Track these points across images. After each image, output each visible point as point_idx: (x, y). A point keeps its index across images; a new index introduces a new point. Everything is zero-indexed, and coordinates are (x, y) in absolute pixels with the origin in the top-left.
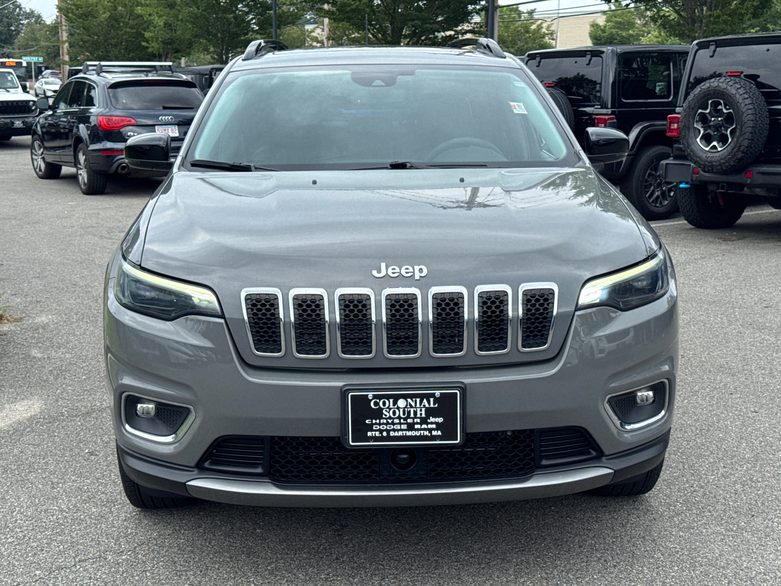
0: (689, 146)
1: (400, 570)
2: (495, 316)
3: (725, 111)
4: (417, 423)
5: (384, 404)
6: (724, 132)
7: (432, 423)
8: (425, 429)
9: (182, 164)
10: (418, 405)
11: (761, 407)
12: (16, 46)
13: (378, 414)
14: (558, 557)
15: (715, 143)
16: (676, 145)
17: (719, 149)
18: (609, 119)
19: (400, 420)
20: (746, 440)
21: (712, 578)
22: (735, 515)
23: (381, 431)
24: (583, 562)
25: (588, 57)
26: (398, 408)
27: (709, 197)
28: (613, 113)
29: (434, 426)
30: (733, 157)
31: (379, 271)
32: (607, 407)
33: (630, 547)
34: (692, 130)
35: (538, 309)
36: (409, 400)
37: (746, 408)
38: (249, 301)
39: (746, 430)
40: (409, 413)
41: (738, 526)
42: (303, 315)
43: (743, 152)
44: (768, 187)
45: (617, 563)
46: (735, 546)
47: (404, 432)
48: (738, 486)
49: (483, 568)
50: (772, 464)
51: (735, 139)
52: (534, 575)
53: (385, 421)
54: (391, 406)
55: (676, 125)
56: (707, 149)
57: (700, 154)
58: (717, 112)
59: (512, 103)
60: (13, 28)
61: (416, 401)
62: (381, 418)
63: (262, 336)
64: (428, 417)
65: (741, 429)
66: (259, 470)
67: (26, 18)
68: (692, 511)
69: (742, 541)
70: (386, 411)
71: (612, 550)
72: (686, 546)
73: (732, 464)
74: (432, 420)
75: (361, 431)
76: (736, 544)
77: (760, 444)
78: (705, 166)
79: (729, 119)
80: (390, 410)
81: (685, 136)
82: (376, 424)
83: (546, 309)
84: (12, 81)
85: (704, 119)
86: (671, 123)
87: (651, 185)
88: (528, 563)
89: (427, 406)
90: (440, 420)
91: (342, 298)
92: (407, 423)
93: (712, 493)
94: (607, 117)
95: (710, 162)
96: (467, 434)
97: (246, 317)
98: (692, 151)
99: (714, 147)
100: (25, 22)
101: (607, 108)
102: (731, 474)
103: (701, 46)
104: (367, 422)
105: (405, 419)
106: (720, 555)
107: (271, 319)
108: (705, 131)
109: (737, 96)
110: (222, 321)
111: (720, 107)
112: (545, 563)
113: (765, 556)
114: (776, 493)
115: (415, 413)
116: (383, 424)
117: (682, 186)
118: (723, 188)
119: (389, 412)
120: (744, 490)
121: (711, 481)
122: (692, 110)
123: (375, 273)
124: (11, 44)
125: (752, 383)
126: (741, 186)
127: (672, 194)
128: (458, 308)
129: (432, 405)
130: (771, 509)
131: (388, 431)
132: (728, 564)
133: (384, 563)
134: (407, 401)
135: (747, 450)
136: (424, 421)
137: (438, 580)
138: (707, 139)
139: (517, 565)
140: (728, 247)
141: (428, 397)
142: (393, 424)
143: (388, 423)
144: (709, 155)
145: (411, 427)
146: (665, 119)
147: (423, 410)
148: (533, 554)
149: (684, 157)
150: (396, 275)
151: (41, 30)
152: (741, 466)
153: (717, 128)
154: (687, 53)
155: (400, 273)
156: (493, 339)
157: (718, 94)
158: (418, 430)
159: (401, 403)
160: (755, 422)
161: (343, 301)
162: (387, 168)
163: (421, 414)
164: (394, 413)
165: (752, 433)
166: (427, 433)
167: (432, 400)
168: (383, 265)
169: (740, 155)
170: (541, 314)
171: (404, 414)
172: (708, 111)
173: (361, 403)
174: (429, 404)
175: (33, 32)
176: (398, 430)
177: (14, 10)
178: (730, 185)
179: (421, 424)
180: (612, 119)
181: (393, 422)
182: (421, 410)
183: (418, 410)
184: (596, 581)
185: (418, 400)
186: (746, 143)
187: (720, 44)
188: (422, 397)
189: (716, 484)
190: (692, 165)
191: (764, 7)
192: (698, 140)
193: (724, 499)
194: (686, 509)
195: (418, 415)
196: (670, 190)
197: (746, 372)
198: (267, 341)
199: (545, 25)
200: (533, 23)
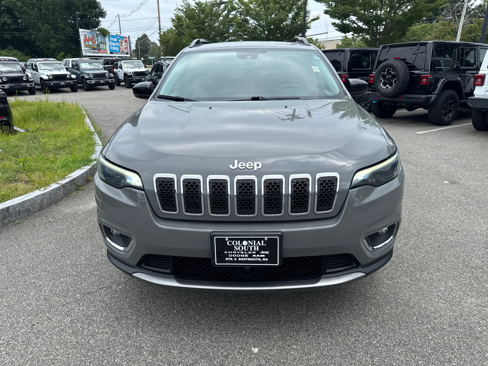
0: (377, 86)
1: (249, 303)
2: (301, 194)
3: (392, 73)
4: (254, 254)
5: (235, 243)
6: (391, 81)
7: (262, 254)
8: (258, 257)
9: (153, 97)
10: (255, 244)
11: (416, 204)
12: (149, 54)
13: (232, 248)
14: (328, 297)
15: (388, 86)
16: (372, 86)
17: (389, 88)
18: (347, 76)
19: (244, 252)
20: (412, 222)
21: (408, 315)
22: (413, 270)
23: (233, 258)
24: (341, 301)
25: (339, 52)
26: (243, 246)
27: (383, 106)
28: (348, 74)
29: (264, 256)
30: (395, 91)
31: (233, 166)
32: (365, 241)
33: (364, 291)
34: (379, 80)
35: (327, 189)
36: (249, 241)
37: (409, 204)
38: (158, 182)
39: (411, 216)
40: (250, 248)
41: (416, 277)
42: (188, 191)
43: (399, 89)
44: (407, 103)
45: (358, 302)
46: (416, 291)
47: (247, 259)
48: (412, 251)
49: (290, 304)
50: (426, 237)
51: (396, 84)
52: (316, 311)
53: (235, 252)
54: (239, 244)
55: (372, 78)
56: (385, 88)
57: (382, 90)
58: (389, 73)
59: (313, 67)
60: (148, 48)
61: (253, 242)
62: (233, 251)
63: (166, 202)
64: (260, 250)
65: (409, 216)
66: (168, 271)
67: (152, 44)
68: (392, 266)
69: (419, 288)
70: (236, 247)
71: (355, 293)
72: (392, 291)
73: (408, 237)
74: (263, 252)
75: (222, 258)
76: (416, 290)
77: (419, 225)
78: (383, 94)
79: (394, 76)
80: (238, 247)
81: (376, 83)
82: (230, 254)
83: (332, 189)
84: (141, 65)
85: (384, 76)
86: (370, 78)
87: (361, 101)
88: (313, 301)
89: (260, 245)
90: (267, 253)
91: (211, 181)
92: (248, 254)
93: (400, 255)
94: (345, 75)
95: (386, 93)
96: (283, 258)
97: (156, 191)
98: (378, 88)
99: (387, 87)
100: (152, 46)
101: (346, 72)
102: (408, 243)
103: (383, 48)
104: (225, 252)
105: (247, 252)
106: (409, 298)
107: (170, 193)
108: (384, 81)
109: (398, 67)
110: (143, 192)
111: (390, 72)
112: (322, 301)
113: (433, 299)
114: (431, 256)
115: (253, 248)
116: (235, 254)
117: (374, 102)
118: (390, 103)
119: (238, 248)
120: (415, 254)
121: (399, 247)
122: (379, 73)
123: (231, 166)
124: (147, 53)
125: (410, 190)
126: (397, 102)
127: (369, 105)
128: (279, 189)
129: (263, 244)
130: (430, 266)
131: (237, 258)
132: (415, 305)
133: (241, 298)
134: (248, 242)
135: (413, 228)
136: (258, 253)
137: (267, 312)
138: (385, 84)
139: (308, 302)
140: (390, 126)
141: (260, 240)
142: (240, 254)
143: (237, 254)
144: (385, 90)
145: (250, 256)
146: (368, 76)
147: (258, 247)
148: (316, 294)
149: (375, 91)
150: (243, 168)
151: (156, 48)
152: (412, 238)
153: (389, 79)
154: (377, 51)
155: (246, 166)
156: (300, 206)
157: (390, 66)
158: (254, 257)
159: (245, 243)
160: (414, 212)
161: (212, 183)
162: (250, 100)
163: (256, 249)
164: (241, 248)
165: (414, 218)
166: (260, 259)
167: (263, 242)
168: (236, 161)
169: (397, 90)
170: (329, 192)
171: (246, 249)
172: (386, 73)
173: (222, 242)
174: (261, 244)
175: (154, 49)
176: (243, 258)
177: (148, 42)
178: (393, 102)
179: (256, 254)
180: (348, 76)
181: (240, 253)
182: (256, 247)
183: (255, 247)
184: (348, 316)
185: (255, 241)
186: (400, 86)
187: (391, 47)
188: (257, 240)
189: (402, 249)
190: (378, 94)
191: (403, 35)
192: (381, 84)
193: (407, 259)
194: (389, 266)
195: (255, 250)
196: (368, 103)
197: (406, 185)
198: (168, 205)
199: (321, 44)
200: (317, 44)
